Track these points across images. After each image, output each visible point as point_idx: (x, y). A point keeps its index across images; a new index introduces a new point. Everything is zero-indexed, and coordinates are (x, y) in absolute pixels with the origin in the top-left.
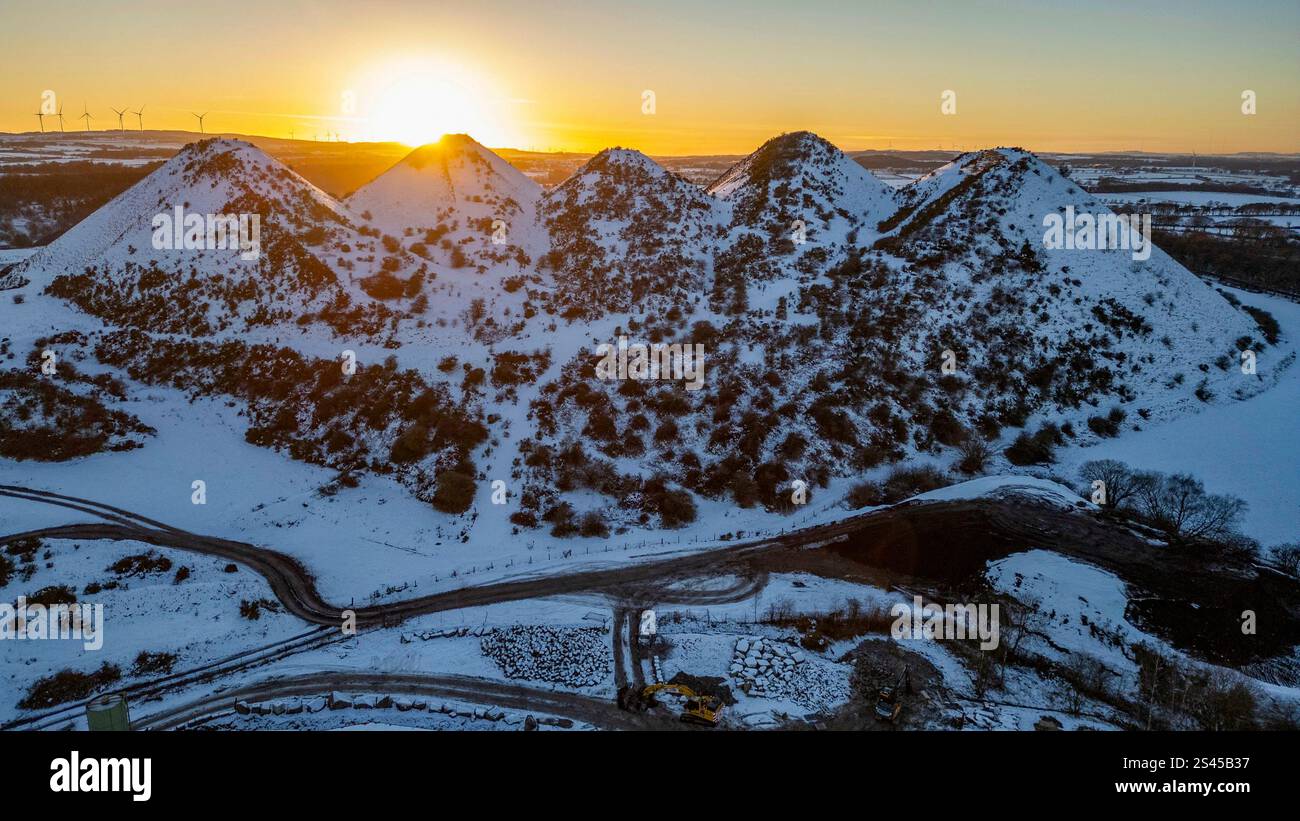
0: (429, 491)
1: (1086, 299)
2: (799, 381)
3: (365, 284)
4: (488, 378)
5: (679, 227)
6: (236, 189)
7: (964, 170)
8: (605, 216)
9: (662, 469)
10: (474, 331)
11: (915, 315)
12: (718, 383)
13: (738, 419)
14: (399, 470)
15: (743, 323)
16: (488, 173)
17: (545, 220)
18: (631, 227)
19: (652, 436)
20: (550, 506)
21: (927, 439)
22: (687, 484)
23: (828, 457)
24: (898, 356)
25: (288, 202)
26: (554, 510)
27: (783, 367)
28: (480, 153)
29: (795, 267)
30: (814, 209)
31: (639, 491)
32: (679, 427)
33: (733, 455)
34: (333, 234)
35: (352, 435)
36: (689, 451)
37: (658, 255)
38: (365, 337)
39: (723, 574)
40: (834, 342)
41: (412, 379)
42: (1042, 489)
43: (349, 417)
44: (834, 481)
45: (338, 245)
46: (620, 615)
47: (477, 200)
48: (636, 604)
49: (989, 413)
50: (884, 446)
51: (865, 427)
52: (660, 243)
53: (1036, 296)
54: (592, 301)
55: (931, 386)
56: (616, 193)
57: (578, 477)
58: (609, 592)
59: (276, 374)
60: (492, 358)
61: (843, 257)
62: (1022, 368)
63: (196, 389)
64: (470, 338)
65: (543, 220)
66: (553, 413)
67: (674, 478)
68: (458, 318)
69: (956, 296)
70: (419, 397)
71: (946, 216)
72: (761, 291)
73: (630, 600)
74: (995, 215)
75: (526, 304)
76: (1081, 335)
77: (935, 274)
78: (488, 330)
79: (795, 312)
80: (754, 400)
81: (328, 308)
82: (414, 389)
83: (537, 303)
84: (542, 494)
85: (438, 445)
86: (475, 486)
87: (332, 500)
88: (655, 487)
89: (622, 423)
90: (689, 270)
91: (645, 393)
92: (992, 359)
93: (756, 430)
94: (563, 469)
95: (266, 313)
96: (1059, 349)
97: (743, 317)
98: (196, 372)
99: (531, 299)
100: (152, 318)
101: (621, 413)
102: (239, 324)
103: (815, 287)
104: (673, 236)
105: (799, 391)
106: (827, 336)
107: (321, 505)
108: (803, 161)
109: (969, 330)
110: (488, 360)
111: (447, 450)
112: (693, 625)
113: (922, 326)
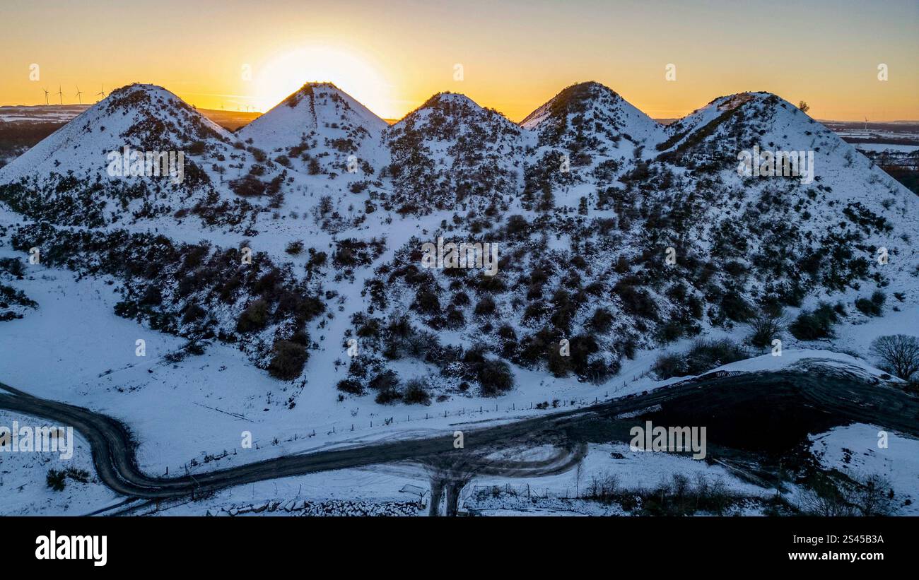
0: (266, 359)
1: (837, 202)
2: (603, 265)
3: (233, 185)
4: (330, 260)
5: (496, 146)
6: (141, 115)
7: (721, 108)
8: (435, 138)
9: (481, 341)
10: (321, 223)
11: (700, 211)
12: (530, 266)
13: (550, 297)
14: (242, 340)
15: (551, 217)
16: (345, 109)
17: (388, 143)
18: (457, 146)
19: (472, 311)
20: (377, 374)
21: (720, 316)
22: (504, 355)
23: (633, 331)
24: (688, 244)
25: (180, 124)
26: (380, 377)
27: (587, 252)
28: (340, 95)
29: (592, 174)
30: (605, 133)
31: (460, 361)
32: (496, 303)
33: (546, 328)
34: (212, 147)
35: (205, 308)
36: (506, 324)
37: (478, 166)
38: (229, 227)
39: (540, 444)
40: (632, 232)
41: (261, 260)
42: (841, 362)
43: (205, 293)
44: (640, 353)
45: (214, 156)
46: (438, 487)
47: (334, 126)
48: (454, 475)
49: (769, 295)
50: (683, 322)
51: (665, 306)
52: (480, 157)
53: (798, 199)
54: (423, 200)
55: (717, 270)
56: (445, 122)
57: (404, 347)
58: (428, 461)
59: (150, 256)
60: (334, 244)
61: (632, 167)
62: (793, 258)
63: (84, 270)
64: (318, 228)
65: (387, 143)
66: (385, 291)
67: (492, 349)
68: (309, 212)
69: (731, 196)
70: (266, 275)
71: (716, 135)
72: (564, 193)
73: (448, 471)
74: (756, 135)
75: (368, 202)
76: (838, 231)
77: (713, 178)
78: (334, 222)
79: (595, 209)
80: (563, 280)
81: (201, 204)
82: (262, 269)
83: (378, 202)
84: (369, 363)
85: (278, 318)
86: (307, 355)
87: (176, 367)
88: (474, 357)
89: (445, 300)
90: (504, 178)
91: (466, 274)
92: (767, 249)
93: (566, 307)
94: (391, 340)
95: (150, 208)
96: (821, 241)
97: (551, 213)
98: (87, 255)
99: (372, 198)
100: (61, 214)
101: (445, 291)
102: (128, 217)
103: (610, 190)
104: (491, 153)
105: (603, 272)
106: (624, 227)
107: (166, 371)
108: (593, 100)
109: (745, 224)
110: (331, 245)
111: (285, 322)
112: (513, 500)
113: (706, 220)
